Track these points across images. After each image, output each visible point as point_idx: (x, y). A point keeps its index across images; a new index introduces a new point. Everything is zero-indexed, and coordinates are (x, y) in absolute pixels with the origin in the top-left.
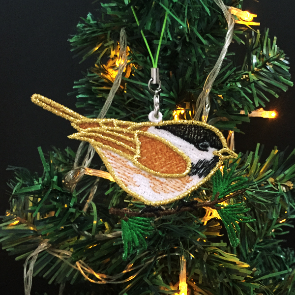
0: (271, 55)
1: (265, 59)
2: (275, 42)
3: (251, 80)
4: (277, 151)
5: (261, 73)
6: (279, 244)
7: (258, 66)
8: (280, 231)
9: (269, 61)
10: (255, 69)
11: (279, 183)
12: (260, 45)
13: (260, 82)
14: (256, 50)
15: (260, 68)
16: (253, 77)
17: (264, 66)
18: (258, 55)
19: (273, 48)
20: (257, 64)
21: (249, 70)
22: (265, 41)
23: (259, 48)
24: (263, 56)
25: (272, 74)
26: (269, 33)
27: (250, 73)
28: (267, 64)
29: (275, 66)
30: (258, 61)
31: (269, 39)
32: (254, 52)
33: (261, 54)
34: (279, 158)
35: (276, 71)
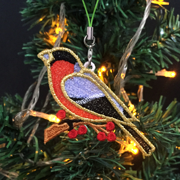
0: (175, 29)
1: (170, 32)
2: (178, 18)
3: (159, 48)
4: (176, 102)
5: (167, 42)
6: (173, 171)
7: (165, 37)
8: (174, 162)
9: (173, 33)
10: (162, 39)
11: (177, 127)
12: (167, 21)
13: (166, 49)
14: (164, 25)
15: (166, 38)
16: (160, 45)
17: (169, 37)
18: (165, 28)
19: (176, 23)
20: (163, 36)
21: (158, 39)
22: (171, 18)
23: (166, 23)
24: (169, 29)
25: (175, 43)
26: (174, 12)
27: (158, 42)
28: (172, 35)
29: (177, 37)
30: (165, 33)
31: (174, 17)
32: (162, 25)
33: (167, 27)
34: (177, 107)
35: (178, 41)
